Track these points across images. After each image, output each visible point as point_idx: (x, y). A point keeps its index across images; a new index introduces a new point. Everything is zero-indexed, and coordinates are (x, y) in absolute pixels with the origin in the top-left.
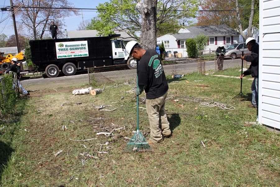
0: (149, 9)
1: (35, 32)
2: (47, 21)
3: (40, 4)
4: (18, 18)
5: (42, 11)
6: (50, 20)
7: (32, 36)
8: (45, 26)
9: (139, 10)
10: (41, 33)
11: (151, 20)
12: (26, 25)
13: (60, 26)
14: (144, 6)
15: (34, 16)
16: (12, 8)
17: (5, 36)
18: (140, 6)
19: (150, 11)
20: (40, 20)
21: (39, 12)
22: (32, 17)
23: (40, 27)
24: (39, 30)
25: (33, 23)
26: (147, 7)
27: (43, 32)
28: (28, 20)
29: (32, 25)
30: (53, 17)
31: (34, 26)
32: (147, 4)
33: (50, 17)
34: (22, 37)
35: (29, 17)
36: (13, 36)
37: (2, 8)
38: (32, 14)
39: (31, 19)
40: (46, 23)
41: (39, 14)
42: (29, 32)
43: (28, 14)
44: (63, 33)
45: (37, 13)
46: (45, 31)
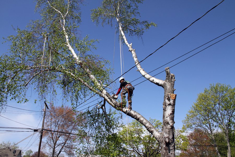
0: (170, 138)
1: (54, 151)
2: (64, 144)
3: (62, 131)
4: (44, 140)
5: (63, 136)
6: (67, 143)
7: (51, 154)
8: (62, 148)
9: (158, 139)
10: (58, 152)
11: (172, 150)
12: (49, 145)
13: (73, 149)
14: (165, 135)
15: (56, 139)
16: (42, 130)
17: (31, 151)
18: (159, 136)
19: (171, 140)
20: (60, 142)
21: (60, 137)
22: (55, 140)
23: (59, 148)
24: (57, 150)
25: (54, 144)
26: (169, 136)
27: (60, 152)
28: (51, 141)
29: (53, 145)
30: (70, 141)
31: (54, 147)
32: (169, 134)
33: (67, 141)
34: (44, 154)
35: (53, 140)
36: (37, 152)
37: (35, 129)
38: (55, 137)
39: (53, 141)
40: (64, 145)
41: (60, 138)
42: (49, 150)
43: (52, 137)
44: (75, 155)
45: (59, 137)
46: (61, 151)
